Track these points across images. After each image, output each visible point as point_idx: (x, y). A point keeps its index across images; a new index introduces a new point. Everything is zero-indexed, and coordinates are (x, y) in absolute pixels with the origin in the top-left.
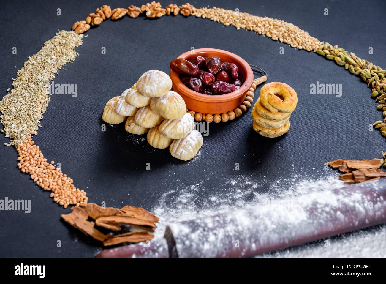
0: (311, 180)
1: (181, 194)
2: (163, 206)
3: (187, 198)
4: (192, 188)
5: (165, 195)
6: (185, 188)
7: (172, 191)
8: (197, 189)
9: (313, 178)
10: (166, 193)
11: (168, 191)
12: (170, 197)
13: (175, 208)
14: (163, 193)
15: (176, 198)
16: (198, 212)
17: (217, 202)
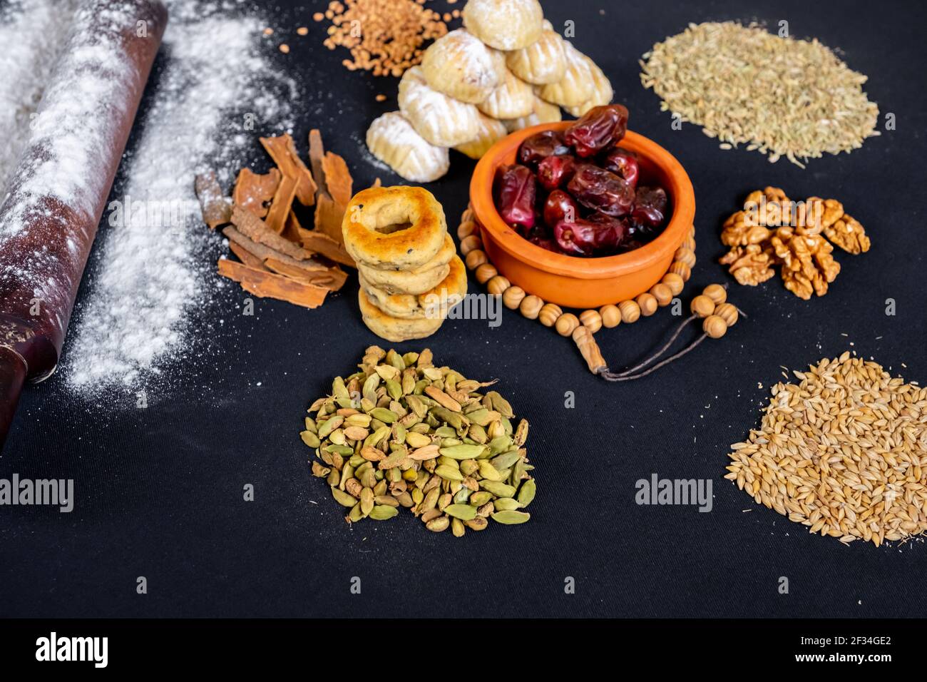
0: (192, 302)
1: (280, 104)
2: (263, 73)
3: (265, 108)
4: (286, 122)
5: (292, 83)
6: (292, 112)
7: (294, 95)
8: (280, 127)
9: (197, 310)
10: (296, 86)
11: (299, 91)
12: (281, 88)
13: (251, 85)
14: (299, 83)
15: (274, 93)
16: (221, 110)
17: (228, 143)
